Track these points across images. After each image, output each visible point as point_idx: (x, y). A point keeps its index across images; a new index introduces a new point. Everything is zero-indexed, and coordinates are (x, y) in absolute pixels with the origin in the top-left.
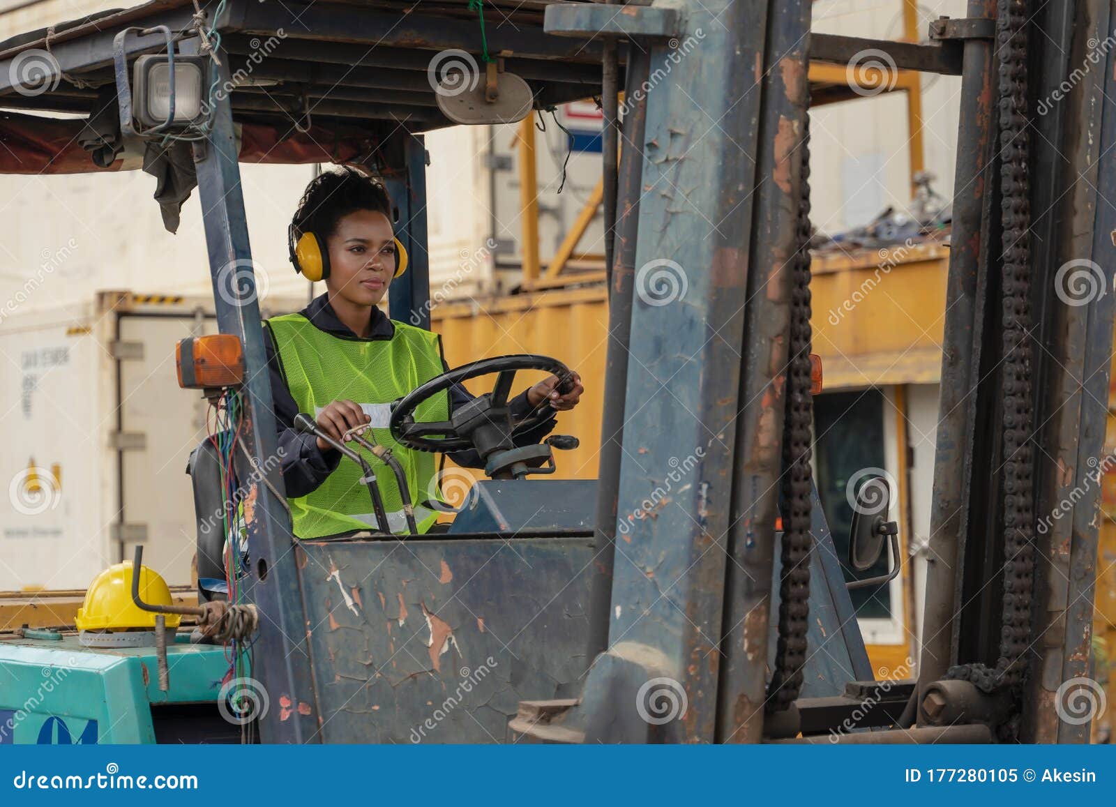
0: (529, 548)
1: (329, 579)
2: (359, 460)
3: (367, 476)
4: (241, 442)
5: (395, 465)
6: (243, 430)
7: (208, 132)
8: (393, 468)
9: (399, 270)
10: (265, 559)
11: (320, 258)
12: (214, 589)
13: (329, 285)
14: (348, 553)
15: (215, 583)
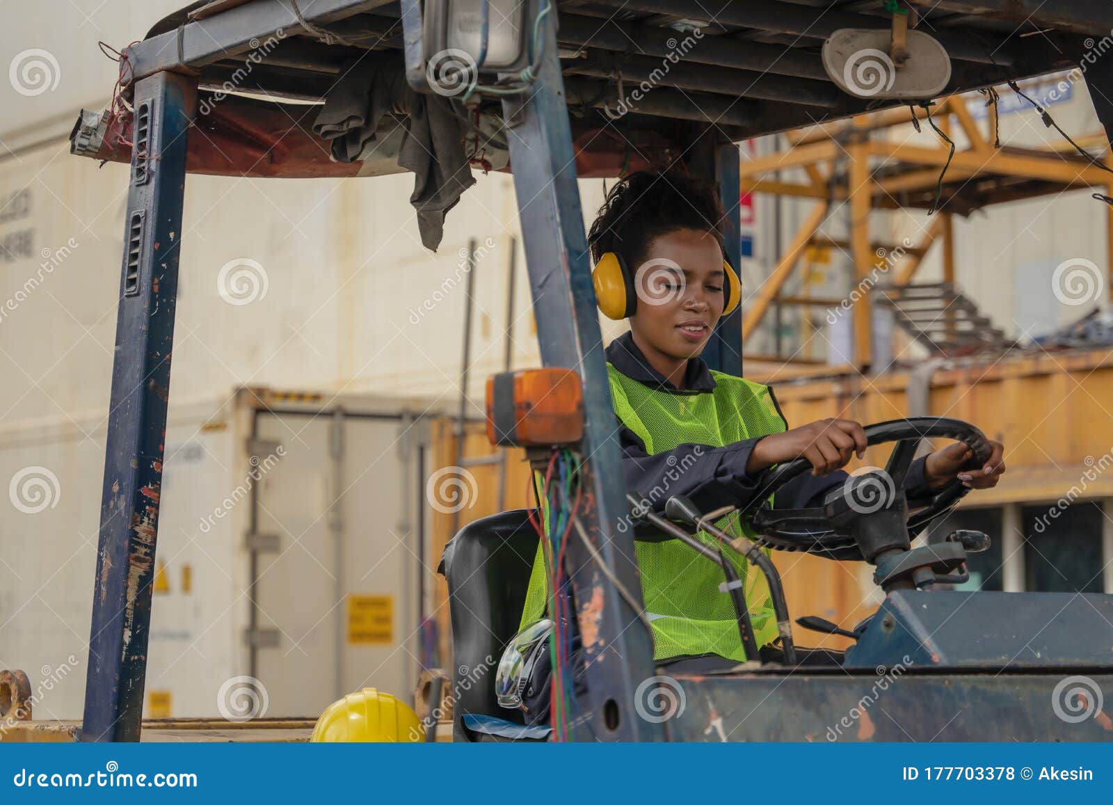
0: (974, 689)
1: (708, 731)
2: (717, 558)
3: (730, 579)
4: (579, 527)
5: (765, 564)
6: (581, 508)
7: (531, 82)
8: (764, 570)
9: (729, 306)
10: (615, 699)
11: (624, 289)
12: (483, 729)
13: (633, 324)
14: (732, 693)
15: (483, 721)
